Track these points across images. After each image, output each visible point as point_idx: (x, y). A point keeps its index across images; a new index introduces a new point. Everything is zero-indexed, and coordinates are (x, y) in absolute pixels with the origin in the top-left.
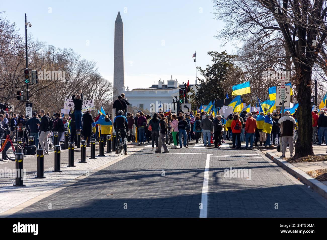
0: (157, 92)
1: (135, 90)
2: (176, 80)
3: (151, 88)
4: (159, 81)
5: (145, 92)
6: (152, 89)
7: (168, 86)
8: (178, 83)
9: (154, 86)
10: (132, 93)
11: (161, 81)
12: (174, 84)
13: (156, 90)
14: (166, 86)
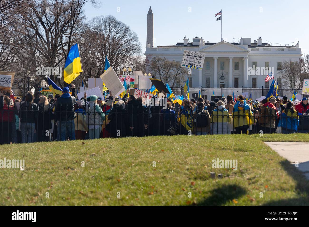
0: (182, 49)
1: (159, 47)
2: (202, 37)
3: (175, 46)
4: (184, 38)
5: (170, 49)
6: (177, 47)
7: (193, 44)
8: (204, 40)
9: (179, 44)
10: (157, 50)
11: (186, 38)
12: (199, 42)
13: (181, 47)
14: (191, 44)
